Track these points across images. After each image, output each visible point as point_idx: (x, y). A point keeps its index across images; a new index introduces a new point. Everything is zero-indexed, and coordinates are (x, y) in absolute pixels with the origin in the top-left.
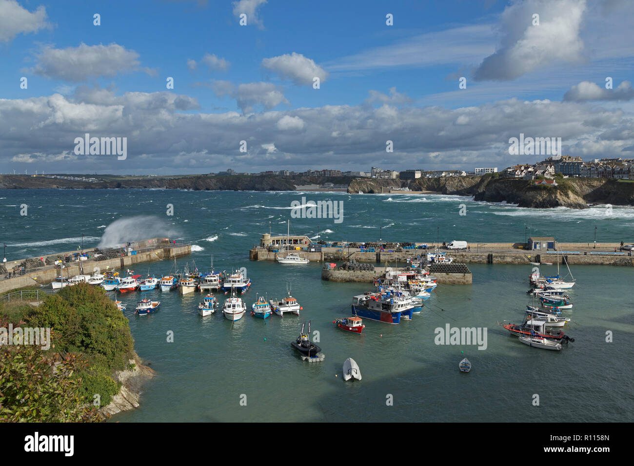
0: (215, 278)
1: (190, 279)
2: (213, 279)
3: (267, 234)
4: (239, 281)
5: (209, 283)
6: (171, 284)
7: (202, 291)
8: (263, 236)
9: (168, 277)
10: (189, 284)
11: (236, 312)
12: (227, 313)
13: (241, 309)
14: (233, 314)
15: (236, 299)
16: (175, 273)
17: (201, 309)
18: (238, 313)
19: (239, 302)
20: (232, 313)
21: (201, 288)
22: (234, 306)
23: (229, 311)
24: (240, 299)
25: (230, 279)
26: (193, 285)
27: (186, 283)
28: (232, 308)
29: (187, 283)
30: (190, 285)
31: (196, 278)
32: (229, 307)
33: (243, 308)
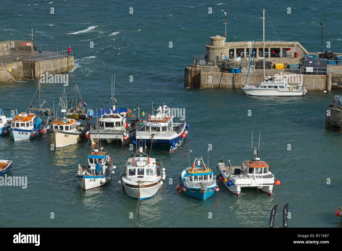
0: (118, 120)
1: (69, 120)
2: (114, 120)
3: (218, 37)
4: (164, 129)
5: (106, 129)
6: (31, 128)
7: (93, 143)
8: (212, 40)
9: (26, 115)
10: (67, 128)
11: (145, 184)
12: (127, 185)
13: (154, 178)
14: (138, 187)
15: (146, 158)
16: (38, 107)
17: (82, 177)
18: (148, 186)
19: (151, 164)
20: (136, 184)
21: (92, 137)
22: (141, 173)
23: (132, 180)
24: (153, 160)
25: (148, 124)
26: (74, 130)
27: (62, 127)
28: (137, 175)
29: (64, 126)
30: (69, 131)
31: (82, 118)
32: (132, 173)
33: (159, 178)
